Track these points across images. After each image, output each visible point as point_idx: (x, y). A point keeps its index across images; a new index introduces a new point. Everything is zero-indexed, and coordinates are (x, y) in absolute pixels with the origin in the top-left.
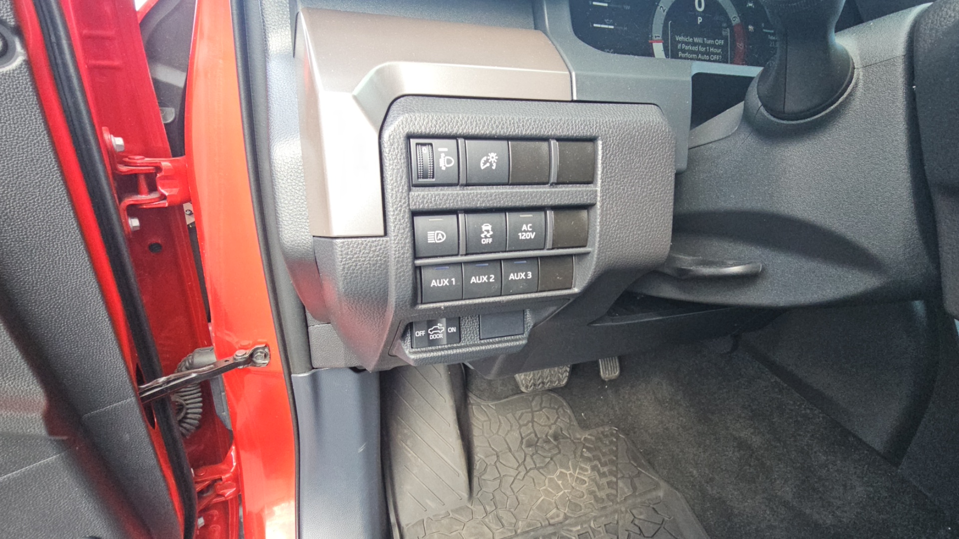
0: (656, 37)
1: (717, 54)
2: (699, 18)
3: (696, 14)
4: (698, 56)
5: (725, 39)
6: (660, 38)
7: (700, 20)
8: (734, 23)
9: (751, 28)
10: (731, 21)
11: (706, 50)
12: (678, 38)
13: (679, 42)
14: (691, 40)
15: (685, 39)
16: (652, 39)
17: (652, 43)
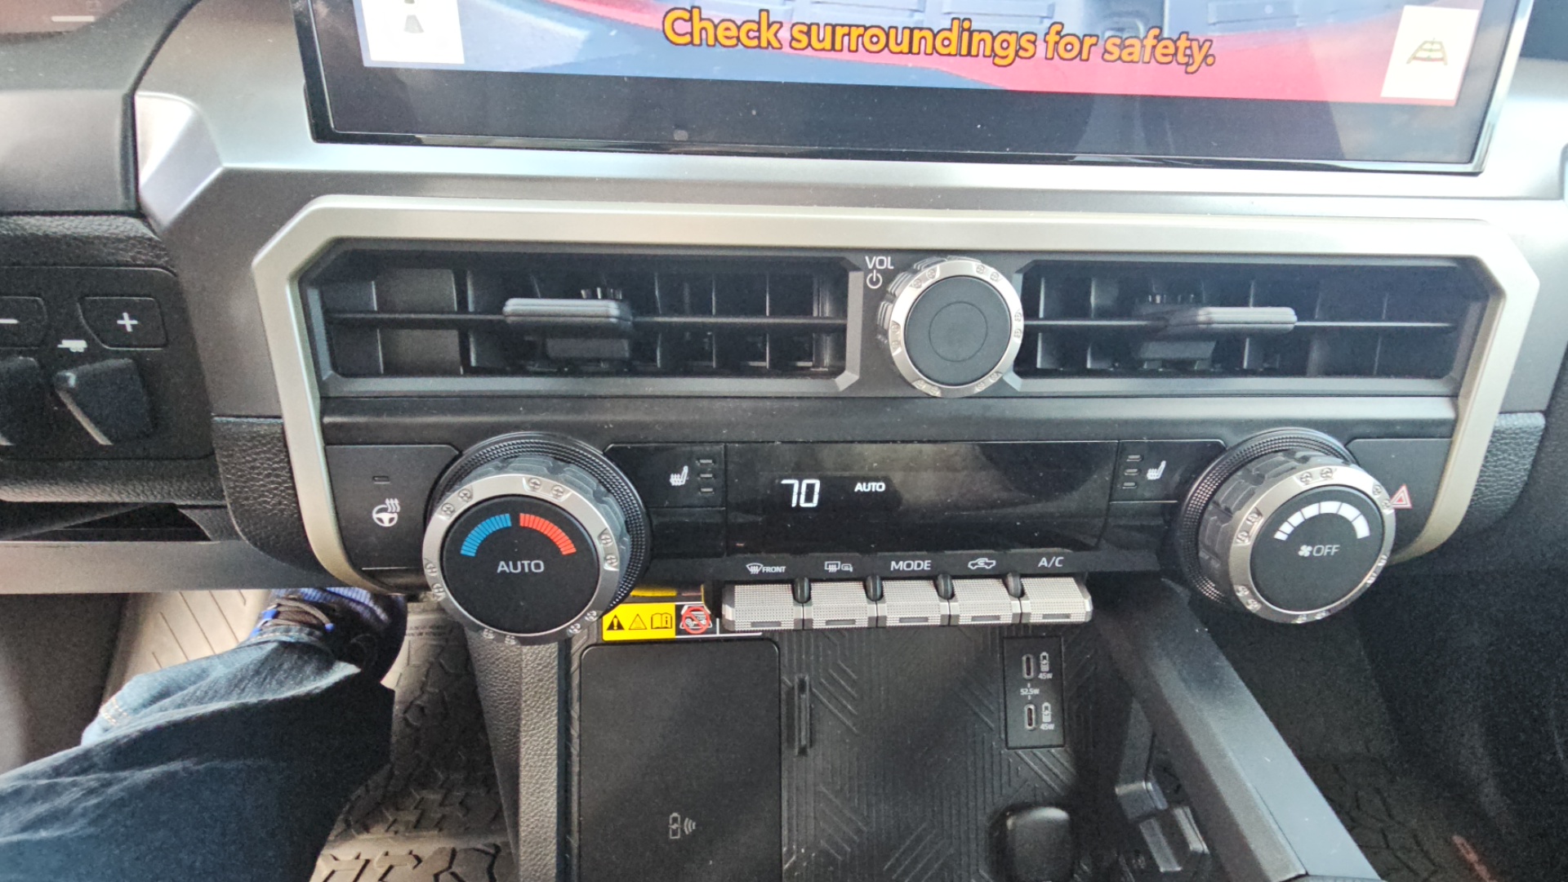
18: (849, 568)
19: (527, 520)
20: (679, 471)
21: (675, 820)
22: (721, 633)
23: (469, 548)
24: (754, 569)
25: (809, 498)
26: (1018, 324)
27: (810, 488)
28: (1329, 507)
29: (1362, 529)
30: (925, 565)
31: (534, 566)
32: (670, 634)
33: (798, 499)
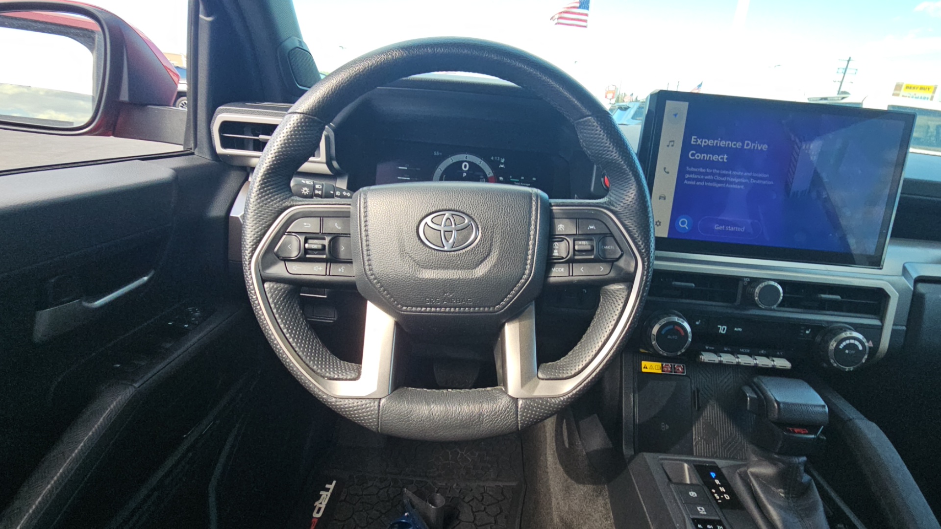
3: (463, 171)
7: (465, 174)
8: (488, 176)
9: (501, 178)
10: (487, 176)
18: (730, 350)
19: (676, 327)
20: (698, 321)
21: (663, 425)
22: (674, 372)
23: (663, 332)
24: (707, 348)
25: (723, 331)
26: (782, 295)
27: (724, 328)
28: (852, 341)
29: (860, 348)
30: (748, 351)
31: (675, 337)
32: (660, 371)
33: (721, 331)
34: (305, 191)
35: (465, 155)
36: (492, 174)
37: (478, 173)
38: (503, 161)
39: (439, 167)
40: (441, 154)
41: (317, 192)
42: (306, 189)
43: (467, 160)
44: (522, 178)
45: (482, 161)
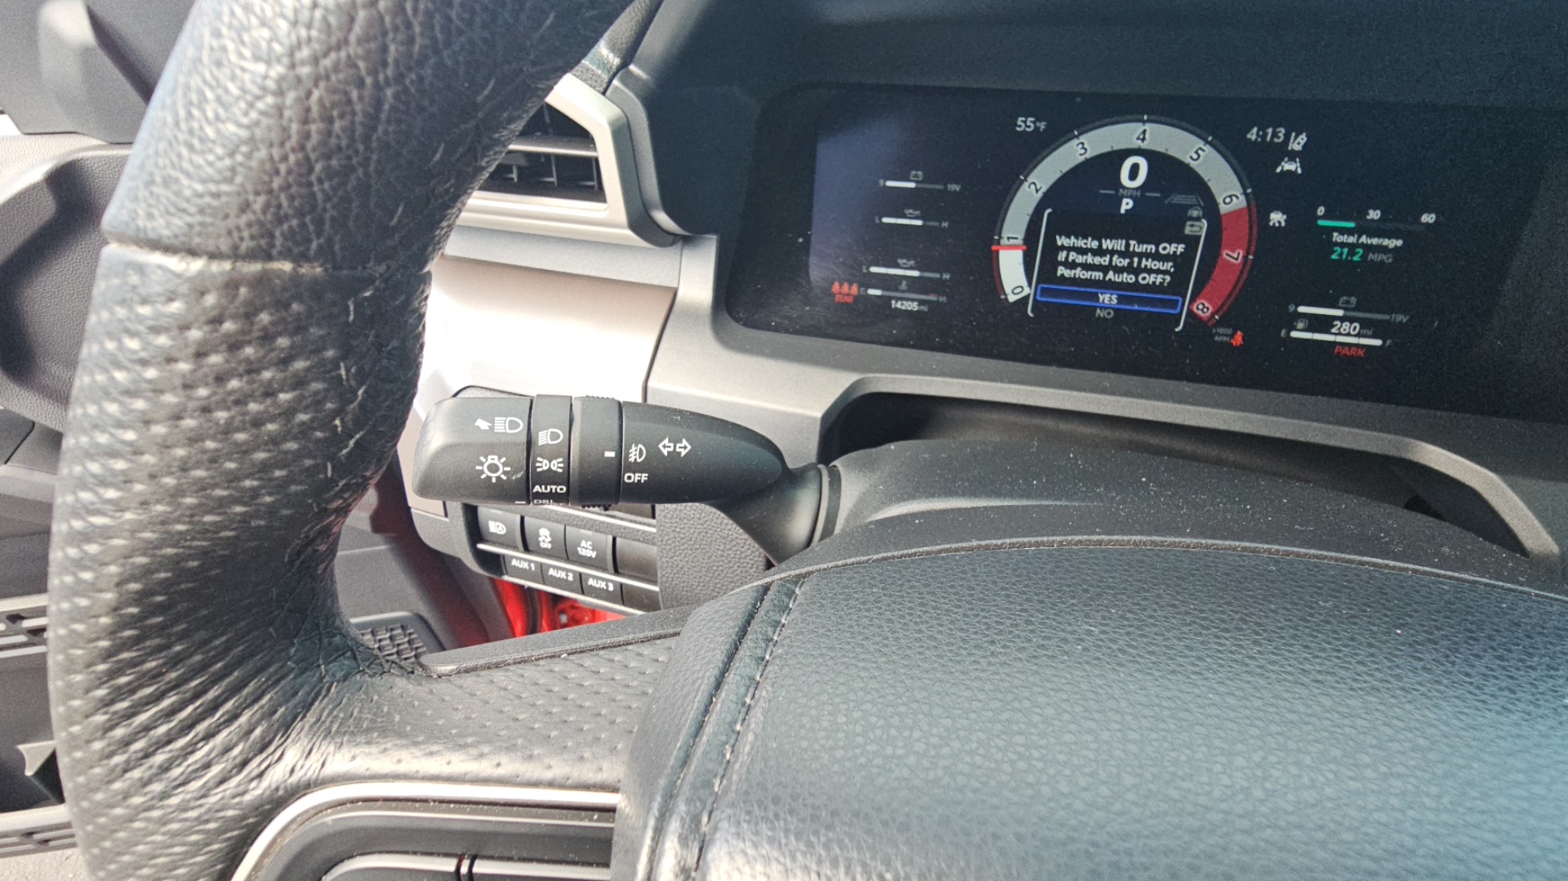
0: (1009, 238)
1: (1158, 272)
2: (1125, 201)
3: (1119, 194)
4: (1105, 276)
5: (1192, 242)
6: (1020, 242)
7: (1127, 205)
8: (1224, 209)
9: (1277, 218)
10: (1216, 205)
11: (1131, 263)
12: (1061, 241)
13: (1063, 248)
14: (1095, 244)
15: (1081, 243)
16: (999, 243)
17: (997, 252)
34: (493, 468)
35: (1138, 128)
36: (1240, 202)
37: (1178, 199)
38: (1298, 143)
39: (1031, 179)
40: (1042, 126)
41: (543, 465)
42: (493, 459)
43: (1144, 145)
44: (1374, 215)
45: (1207, 148)
